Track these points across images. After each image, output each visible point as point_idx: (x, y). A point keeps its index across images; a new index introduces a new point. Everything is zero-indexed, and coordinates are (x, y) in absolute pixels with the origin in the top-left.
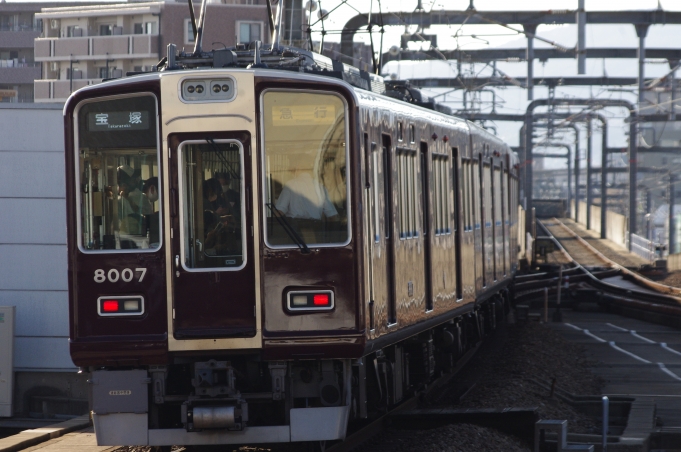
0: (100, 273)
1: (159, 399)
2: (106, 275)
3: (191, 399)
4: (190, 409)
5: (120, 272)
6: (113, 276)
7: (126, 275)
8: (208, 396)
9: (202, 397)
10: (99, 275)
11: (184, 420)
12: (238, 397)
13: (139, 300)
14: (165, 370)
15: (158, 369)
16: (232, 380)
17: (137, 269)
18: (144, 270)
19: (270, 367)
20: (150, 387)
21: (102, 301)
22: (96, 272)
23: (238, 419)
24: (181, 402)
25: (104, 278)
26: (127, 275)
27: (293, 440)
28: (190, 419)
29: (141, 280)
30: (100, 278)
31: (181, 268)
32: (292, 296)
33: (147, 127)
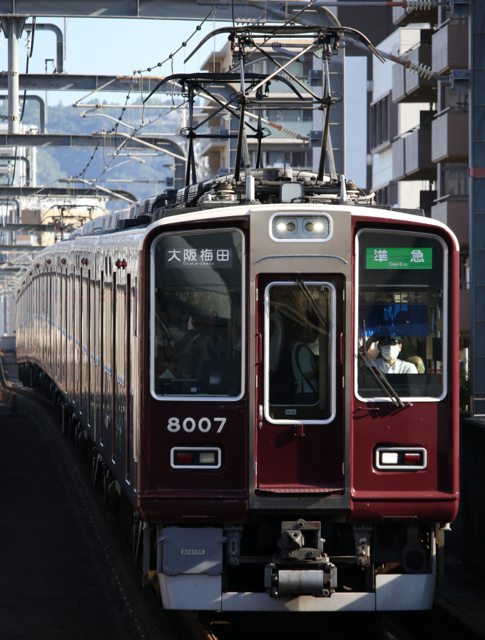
0: (174, 422)
1: (235, 561)
2: (181, 423)
4: (276, 571)
5: (197, 422)
6: (189, 425)
7: (203, 424)
8: (295, 560)
10: (173, 424)
11: (267, 583)
13: (216, 452)
14: (241, 529)
15: (234, 528)
16: (321, 541)
17: (216, 419)
18: (224, 420)
19: (354, 529)
20: (225, 546)
21: (176, 452)
22: (170, 420)
23: (327, 584)
24: (265, 564)
25: (178, 428)
26: (205, 425)
27: (379, 608)
28: (276, 584)
29: (219, 430)
30: (174, 427)
31: (264, 420)
32: (381, 453)
33: (230, 266)
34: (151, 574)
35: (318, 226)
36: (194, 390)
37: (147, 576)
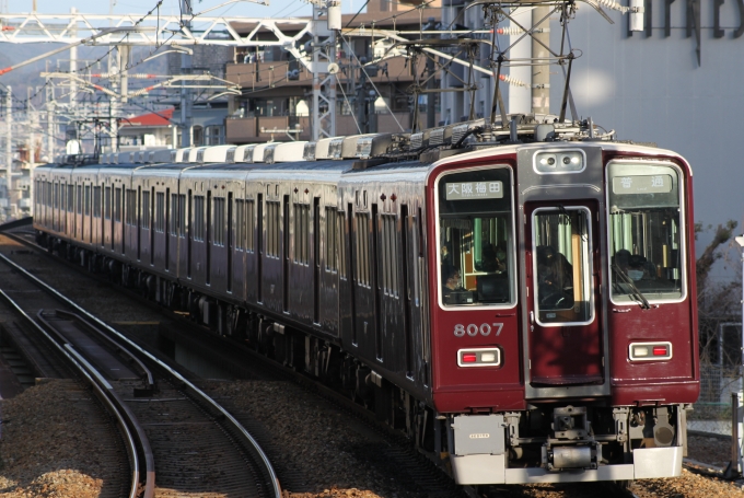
0: (460, 327)
1: (515, 441)
2: (465, 329)
3: (551, 441)
4: (551, 450)
5: (479, 327)
6: (472, 330)
7: (484, 330)
8: (566, 439)
9: (560, 439)
10: (459, 330)
11: (544, 460)
12: (593, 438)
13: (496, 352)
14: (519, 415)
15: (513, 414)
16: (587, 424)
17: (495, 324)
18: (501, 325)
20: (507, 430)
21: (464, 354)
22: (456, 328)
23: (594, 459)
24: (541, 444)
25: (464, 332)
26: (486, 330)
27: (637, 477)
28: (551, 460)
29: (498, 333)
30: (460, 333)
31: (535, 323)
32: (634, 347)
33: (501, 196)
34: (443, 455)
35: (575, 160)
36: (470, 300)
37: (439, 457)
